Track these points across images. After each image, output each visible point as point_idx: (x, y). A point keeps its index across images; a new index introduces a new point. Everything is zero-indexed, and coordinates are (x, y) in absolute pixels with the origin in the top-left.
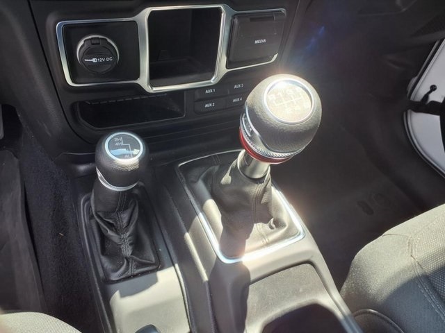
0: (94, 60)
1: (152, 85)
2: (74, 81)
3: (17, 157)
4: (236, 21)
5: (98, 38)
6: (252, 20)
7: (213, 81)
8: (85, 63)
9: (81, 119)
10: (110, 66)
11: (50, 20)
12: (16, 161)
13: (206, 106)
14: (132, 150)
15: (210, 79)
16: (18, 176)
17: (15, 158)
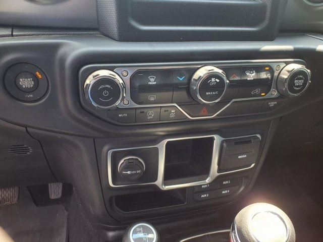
0: (129, 172)
1: (165, 185)
2: (114, 184)
3: (67, 210)
4: (225, 145)
5: (133, 159)
6: (236, 143)
7: (208, 181)
8: (122, 174)
9: (115, 206)
10: (138, 175)
11: (106, 148)
12: (66, 213)
13: (202, 196)
14: (148, 235)
15: (205, 179)
16: (66, 225)
17: (65, 211)
